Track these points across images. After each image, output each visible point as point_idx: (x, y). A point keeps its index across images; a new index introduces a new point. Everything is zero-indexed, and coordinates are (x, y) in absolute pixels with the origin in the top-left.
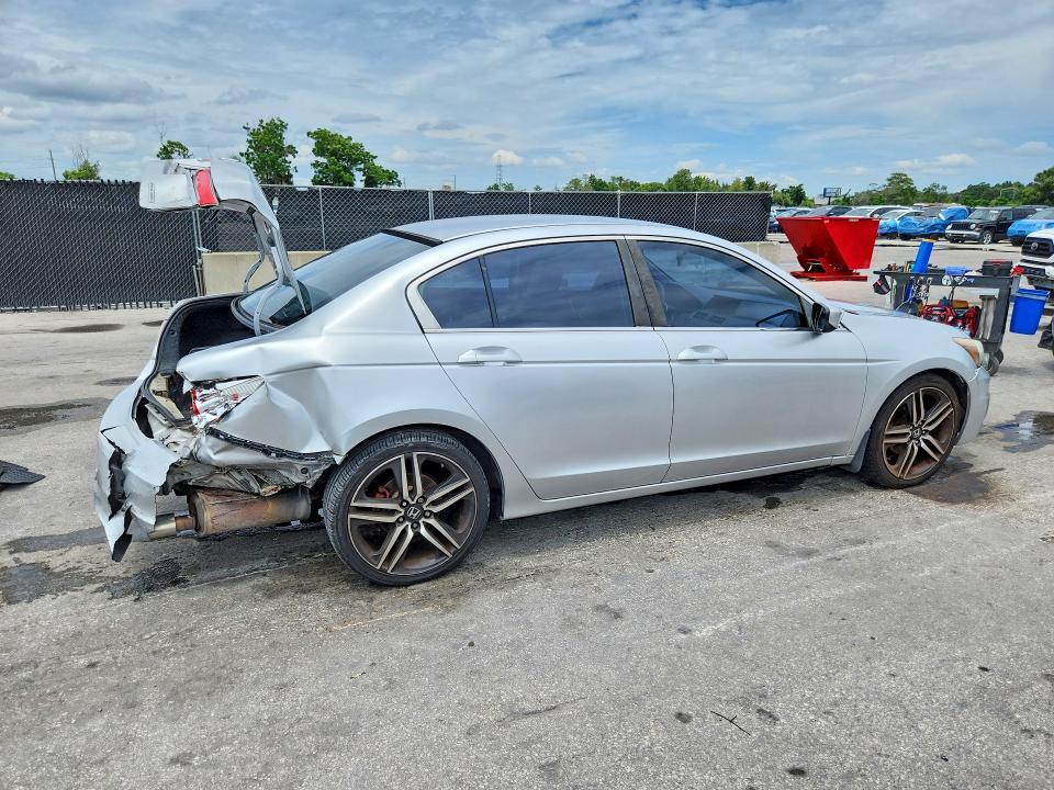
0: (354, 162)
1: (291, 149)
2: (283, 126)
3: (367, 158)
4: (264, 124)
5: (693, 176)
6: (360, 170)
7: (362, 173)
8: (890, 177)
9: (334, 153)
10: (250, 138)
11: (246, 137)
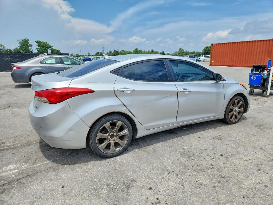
0: (48, 48)
1: (31, 46)
2: (28, 40)
3: (50, 47)
4: (23, 40)
5: (139, 50)
6: (50, 50)
7: (50, 51)
8: (179, 49)
9: (42, 46)
10: (19, 43)
11: (18, 43)
